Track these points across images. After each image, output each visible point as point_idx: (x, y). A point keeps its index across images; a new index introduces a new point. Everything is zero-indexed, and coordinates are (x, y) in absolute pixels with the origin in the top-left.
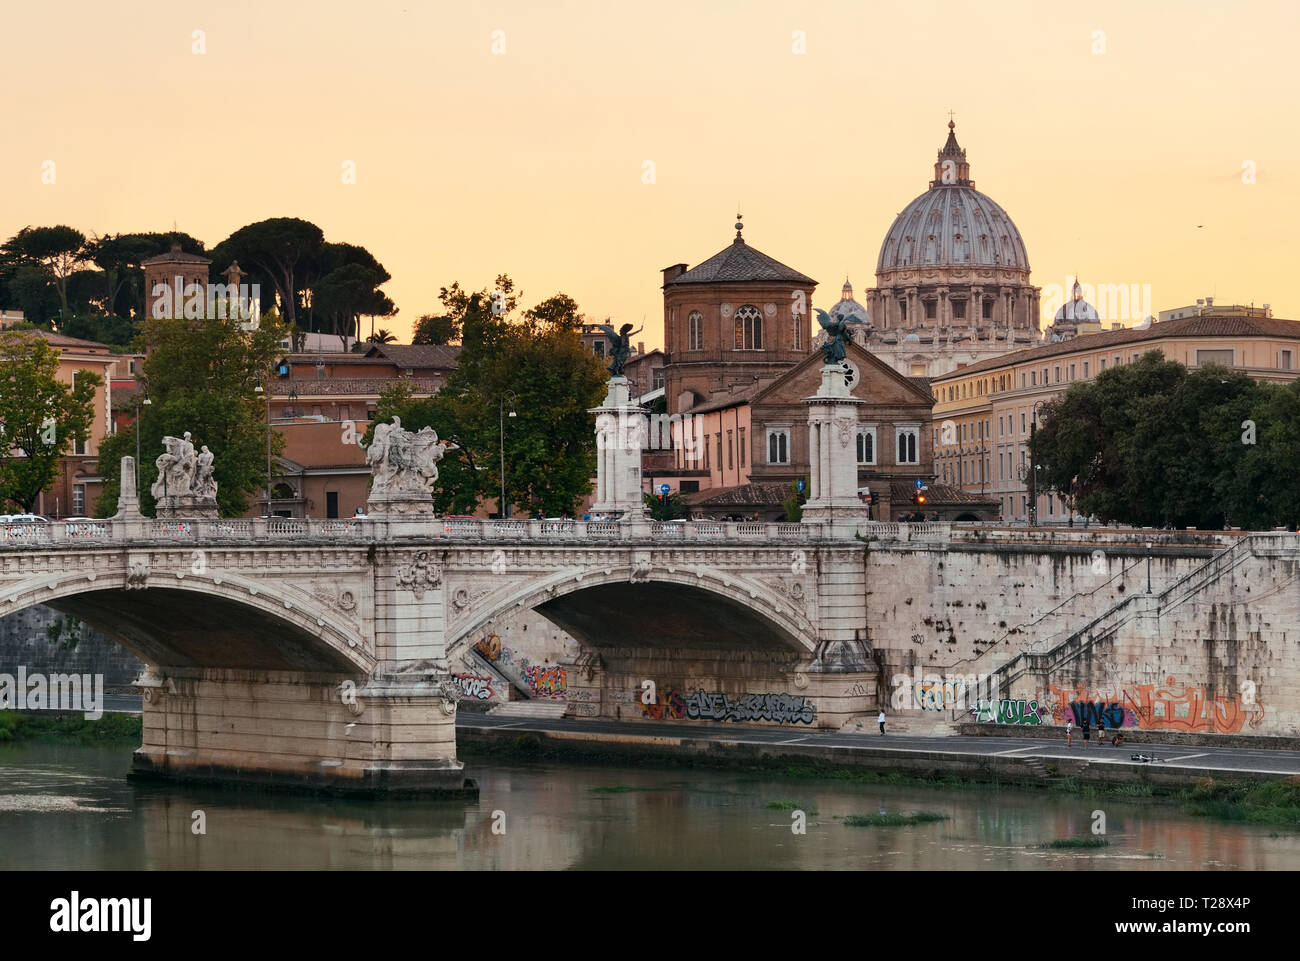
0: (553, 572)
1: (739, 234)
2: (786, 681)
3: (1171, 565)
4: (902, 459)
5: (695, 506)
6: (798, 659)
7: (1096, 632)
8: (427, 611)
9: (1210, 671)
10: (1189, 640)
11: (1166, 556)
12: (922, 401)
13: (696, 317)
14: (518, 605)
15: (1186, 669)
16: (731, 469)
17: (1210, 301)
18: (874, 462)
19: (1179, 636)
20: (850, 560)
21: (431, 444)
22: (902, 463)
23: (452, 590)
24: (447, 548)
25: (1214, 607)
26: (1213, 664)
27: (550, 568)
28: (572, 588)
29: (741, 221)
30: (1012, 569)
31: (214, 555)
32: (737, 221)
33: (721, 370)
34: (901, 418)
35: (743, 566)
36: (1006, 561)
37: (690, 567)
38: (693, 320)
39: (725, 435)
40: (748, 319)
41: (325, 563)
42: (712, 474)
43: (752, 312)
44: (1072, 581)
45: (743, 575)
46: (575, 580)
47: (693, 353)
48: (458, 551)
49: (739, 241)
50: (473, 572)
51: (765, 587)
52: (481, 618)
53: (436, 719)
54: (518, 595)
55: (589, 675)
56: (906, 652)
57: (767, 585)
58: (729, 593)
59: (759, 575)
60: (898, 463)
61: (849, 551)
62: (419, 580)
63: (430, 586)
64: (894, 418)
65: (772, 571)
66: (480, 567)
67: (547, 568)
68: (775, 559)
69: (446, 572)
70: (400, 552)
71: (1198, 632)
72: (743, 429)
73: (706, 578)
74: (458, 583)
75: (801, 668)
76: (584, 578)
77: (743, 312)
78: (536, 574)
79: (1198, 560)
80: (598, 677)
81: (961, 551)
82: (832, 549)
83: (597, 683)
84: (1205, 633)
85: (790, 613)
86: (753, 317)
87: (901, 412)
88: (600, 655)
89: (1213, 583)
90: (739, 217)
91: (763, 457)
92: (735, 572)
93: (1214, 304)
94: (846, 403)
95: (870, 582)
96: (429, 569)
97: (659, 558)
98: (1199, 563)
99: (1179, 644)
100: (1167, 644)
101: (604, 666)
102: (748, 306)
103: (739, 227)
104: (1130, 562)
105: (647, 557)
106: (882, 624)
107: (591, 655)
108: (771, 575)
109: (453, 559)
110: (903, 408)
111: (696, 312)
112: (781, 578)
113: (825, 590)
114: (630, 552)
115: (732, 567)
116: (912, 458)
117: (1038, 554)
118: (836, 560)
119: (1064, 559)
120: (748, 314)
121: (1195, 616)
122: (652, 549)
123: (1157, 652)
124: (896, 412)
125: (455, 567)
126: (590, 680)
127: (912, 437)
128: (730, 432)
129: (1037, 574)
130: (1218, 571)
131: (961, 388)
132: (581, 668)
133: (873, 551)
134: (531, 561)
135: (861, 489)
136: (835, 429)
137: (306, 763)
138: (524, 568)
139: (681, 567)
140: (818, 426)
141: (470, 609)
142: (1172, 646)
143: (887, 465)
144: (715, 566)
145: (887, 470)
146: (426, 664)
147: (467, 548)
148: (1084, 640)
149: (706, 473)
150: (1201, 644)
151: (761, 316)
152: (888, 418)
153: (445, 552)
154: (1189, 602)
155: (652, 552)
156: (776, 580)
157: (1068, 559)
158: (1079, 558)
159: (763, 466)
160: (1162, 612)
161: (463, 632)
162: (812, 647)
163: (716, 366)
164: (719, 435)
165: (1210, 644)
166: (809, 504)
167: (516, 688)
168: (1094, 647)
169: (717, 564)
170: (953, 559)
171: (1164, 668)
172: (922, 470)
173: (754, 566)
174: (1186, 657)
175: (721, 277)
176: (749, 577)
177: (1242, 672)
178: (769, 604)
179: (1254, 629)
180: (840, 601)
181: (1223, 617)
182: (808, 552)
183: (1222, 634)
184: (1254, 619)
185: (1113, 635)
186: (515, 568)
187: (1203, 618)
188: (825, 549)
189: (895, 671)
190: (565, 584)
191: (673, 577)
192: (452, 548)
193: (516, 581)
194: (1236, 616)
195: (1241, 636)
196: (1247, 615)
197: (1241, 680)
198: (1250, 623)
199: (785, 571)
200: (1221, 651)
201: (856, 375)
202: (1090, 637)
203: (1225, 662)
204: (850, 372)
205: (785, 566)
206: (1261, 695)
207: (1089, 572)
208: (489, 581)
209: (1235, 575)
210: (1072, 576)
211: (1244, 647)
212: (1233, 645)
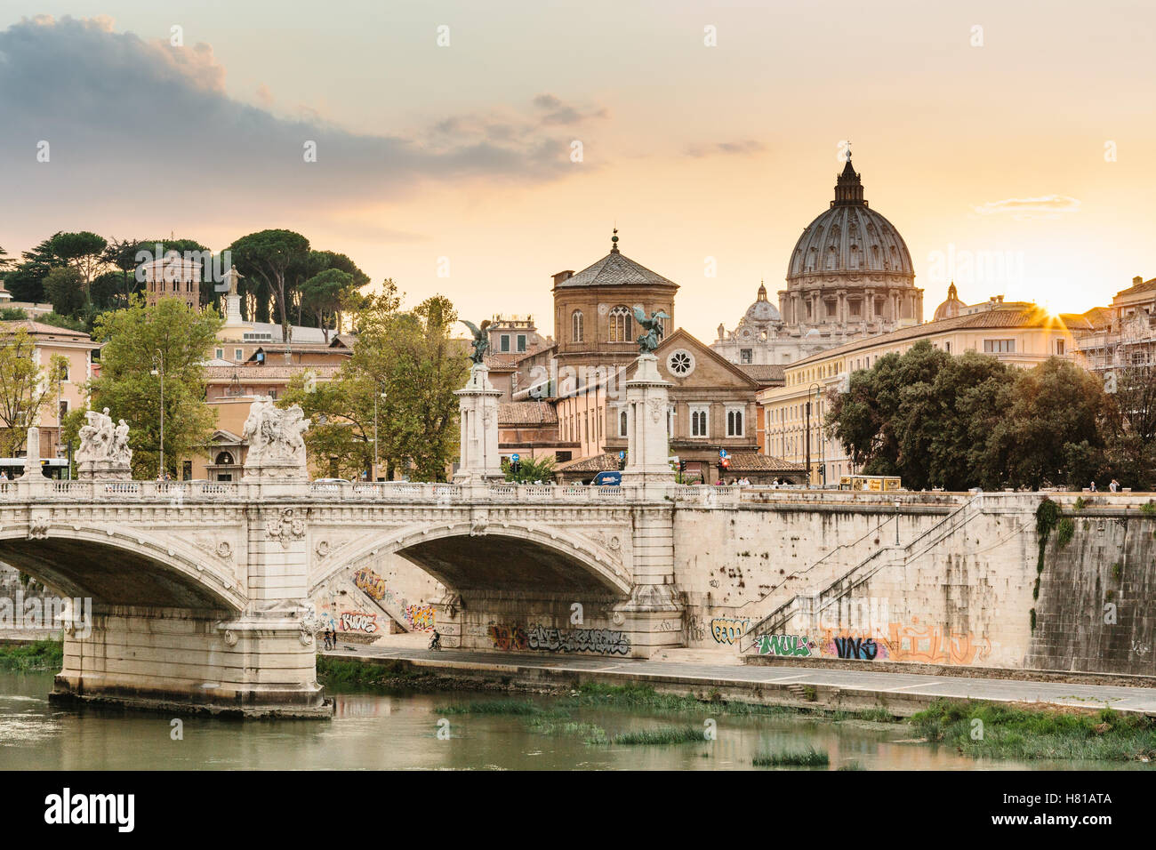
0: (403, 526)
1: (615, 246)
2: (607, 619)
3: (917, 521)
4: (731, 433)
5: (558, 472)
6: (616, 601)
7: (854, 578)
8: (292, 559)
9: (947, 612)
10: (930, 585)
11: (913, 514)
12: (747, 385)
13: (578, 315)
14: (372, 554)
15: (928, 609)
16: (594, 441)
17: (1000, 298)
18: (707, 436)
19: (921, 582)
20: (660, 517)
21: (298, 420)
22: (731, 437)
23: (315, 541)
24: (309, 506)
25: (950, 557)
26: (950, 606)
27: (402, 523)
28: (419, 540)
29: (617, 235)
30: (789, 524)
31: (107, 511)
32: (613, 235)
33: (598, 359)
34: (730, 398)
35: (568, 522)
36: (785, 518)
37: (522, 523)
38: (576, 317)
39: (590, 413)
40: (621, 316)
41: (205, 518)
42: (582, 445)
43: (624, 311)
44: (837, 535)
45: (567, 529)
46: (422, 533)
47: (575, 345)
48: (321, 509)
49: (615, 251)
50: (334, 526)
51: (586, 539)
52: (340, 564)
53: (296, 649)
54: (373, 545)
55: (451, 612)
56: (705, 595)
57: (589, 538)
58: (556, 545)
59: (582, 530)
60: (727, 436)
61: (659, 510)
62: (286, 532)
63: (295, 538)
64: (725, 399)
65: (593, 526)
66: (340, 522)
67: (397, 524)
68: (595, 516)
69: (310, 526)
70: (270, 509)
71: (937, 578)
72: (601, 408)
73: (535, 532)
74: (321, 535)
75: (618, 607)
76: (430, 531)
77: (617, 310)
78: (388, 528)
79: (938, 517)
80: (459, 615)
81: (748, 510)
82: (644, 508)
83: (458, 620)
84: (943, 579)
85: (608, 561)
86: (625, 315)
87: (730, 393)
88: (461, 596)
89: (949, 536)
90: (615, 232)
91: (616, 431)
92: (561, 527)
93: (1004, 301)
94: (657, 386)
95: (676, 535)
96: (294, 523)
97: (495, 514)
98: (939, 519)
99: (922, 588)
100: (912, 589)
101: (464, 605)
102: (621, 306)
103: (615, 239)
104: (884, 519)
105: (485, 514)
106: (686, 571)
107: (454, 596)
108: (592, 529)
109: (317, 515)
110: (732, 390)
111: (578, 310)
112: (601, 532)
113: (638, 542)
114: (470, 510)
115: (559, 523)
116: (739, 433)
117: (811, 512)
118: (648, 517)
119: (830, 516)
120: (621, 312)
121: (935, 564)
122: (489, 507)
123: (904, 595)
124: (724, 393)
125: (318, 522)
126: (453, 617)
127: (739, 415)
128: (593, 410)
129: (809, 529)
130: (953, 526)
132: (445, 608)
133: (679, 509)
134: (385, 518)
135: (671, 459)
136: (648, 408)
137: (191, 685)
138: (378, 523)
139: (515, 523)
140: (634, 405)
141: (331, 557)
142: (916, 590)
143: (718, 438)
144: (543, 522)
145: (718, 442)
146: (291, 603)
147: (329, 506)
148: (845, 584)
149: (578, 445)
150: (939, 588)
151: (631, 314)
152: (719, 399)
153: (309, 509)
154: (930, 552)
155: (490, 510)
156: (598, 533)
157: (834, 516)
158: (843, 515)
159: (615, 439)
160: (908, 561)
161: (325, 576)
162: (627, 590)
163: (594, 355)
164: (586, 413)
165: (947, 588)
166: (627, 470)
167: (397, 623)
168: (853, 591)
169: (545, 520)
170: (742, 517)
171: (910, 608)
172: (747, 442)
173: (577, 522)
174: (927, 599)
175: (598, 282)
176: (573, 531)
177: (973, 613)
178: (589, 554)
179: (983, 576)
180: (651, 552)
181: (958, 566)
182: (625, 510)
183: (956, 580)
184: (982, 567)
185: (869, 581)
186: (370, 523)
187: (942, 567)
188: (639, 508)
189: (696, 611)
190: (413, 536)
191: (508, 531)
192: (316, 506)
193: (372, 533)
194: (968, 564)
195: (972, 581)
196: (977, 564)
197: (972, 619)
198: (979, 571)
199: (604, 526)
200: (955, 595)
201: (692, 363)
202: (850, 582)
203: (959, 604)
204: (688, 360)
205: (604, 522)
206: (988, 632)
207: (853, 528)
208: (348, 534)
209: (967, 530)
210: (837, 531)
211: (975, 591)
212: (965, 589)
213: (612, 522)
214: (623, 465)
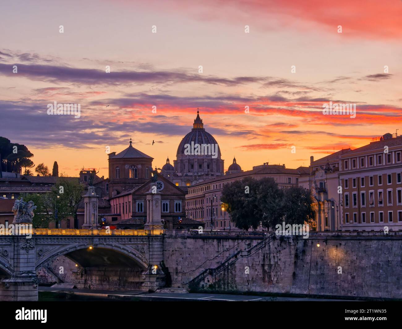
0: (69, 244)
1: (131, 144)
2: (139, 277)
3: (252, 242)
4: (177, 211)
6: (142, 271)
7: (230, 262)
8: (30, 256)
9: (263, 273)
10: (257, 264)
11: (250, 239)
12: (182, 194)
13: (118, 168)
14: (58, 254)
15: (256, 273)
16: (127, 214)
17: (267, 163)
18: (168, 212)
19: (254, 263)
20: (159, 241)
21: (32, 206)
22: (177, 212)
23: (38, 250)
24: (36, 237)
25: (264, 254)
26: (264, 271)
28: (74, 249)
30: (205, 243)
34: (176, 198)
35: (126, 243)
36: (204, 241)
37: (111, 243)
38: (117, 169)
40: (133, 169)
42: (121, 215)
43: (134, 167)
44: (223, 247)
45: (127, 245)
46: (76, 247)
47: (117, 179)
48: (40, 238)
49: (131, 146)
50: (44, 245)
51: (133, 249)
52: (47, 258)
53: (31, 289)
54: (58, 251)
55: (81, 275)
56: (175, 268)
57: (134, 248)
58: (122, 251)
59: (131, 245)
60: (175, 212)
61: (158, 238)
62: (28, 247)
63: (31, 249)
64: (174, 198)
66: (46, 243)
67: (67, 243)
68: (136, 240)
69: (36, 244)
70: (22, 238)
71: (259, 262)
72: (130, 202)
73: (116, 246)
74: (40, 248)
75: (143, 273)
76: (78, 246)
77: (132, 167)
78: (63, 245)
80: (84, 276)
81: (190, 238)
82: (153, 238)
83: (83, 278)
84: (262, 262)
85: (140, 256)
86: (135, 169)
88: (85, 269)
89: (264, 247)
90: (131, 140)
91: (136, 210)
92: (124, 244)
93: (269, 164)
95: (164, 247)
96: (31, 243)
97: (101, 241)
98: (259, 241)
99: (254, 265)
101: (86, 273)
102: (133, 165)
103: (131, 142)
104: (240, 241)
106: (168, 260)
107: (82, 269)
108: (135, 245)
109: (38, 240)
110: (176, 195)
111: (118, 167)
112: (138, 246)
113: (151, 250)
114: (93, 238)
115: (123, 243)
116: (179, 210)
117: (213, 238)
118: (154, 241)
119: (221, 240)
121: (259, 257)
122: (99, 237)
124: (175, 197)
125: (39, 243)
126: (82, 277)
127: (179, 204)
128: (126, 203)
129: (213, 245)
130: (265, 243)
131: (196, 190)
132: (79, 273)
133: (165, 238)
134: (62, 241)
135: (162, 220)
136: (154, 202)
138: (60, 243)
139: (108, 243)
140: (149, 201)
141: (43, 256)
142: (252, 266)
143: (172, 213)
145: (172, 214)
146: (29, 272)
147: (43, 237)
148: (226, 264)
150: (260, 265)
151: (137, 168)
152: (173, 199)
153: (36, 238)
154: (257, 253)
155: (99, 239)
156: (137, 247)
157: (222, 240)
158: (225, 240)
159: (136, 213)
160: (249, 256)
161: (41, 262)
162: (146, 266)
163: (124, 183)
164: (123, 204)
165: (263, 265)
166: (146, 224)
168: (229, 266)
169: (119, 242)
170: (189, 241)
172: (182, 213)
173: (130, 243)
174: (256, 269)
175: (125, 157)
176: (128, 246)
177: (272, 274)
178: (134, 254)
179: (276, 260)
180: (155, 253)
181: (267, 257)
182: (146, 238)
183: (267, 262)
184: (276, 258)
185: (235, 263)
186: (57, 243)
187: (261, 258)
188: (151, 238)
189: (171, 274)
190: (72, 248)
191: (106, 246)
192: (38, 237)
193: (58, 247)
194: (271, 257)
195: (272, 263)
196: (274, 257)
197: (272, 276)
198: (275, 259)
199: (139, 244)
200: (266, 268)
201: (163, 186)
202: (228, 263)
203: (268, 271)
204: (161, 185)
205: (139, 243)
206: (278, 280)
207: (228, 244)
208: (49, 247)
209: (270, 244)
210: (223, 245)
211: (273, 266)
212: (270, 266)
213: (142, 243)
214: (145, 222)
